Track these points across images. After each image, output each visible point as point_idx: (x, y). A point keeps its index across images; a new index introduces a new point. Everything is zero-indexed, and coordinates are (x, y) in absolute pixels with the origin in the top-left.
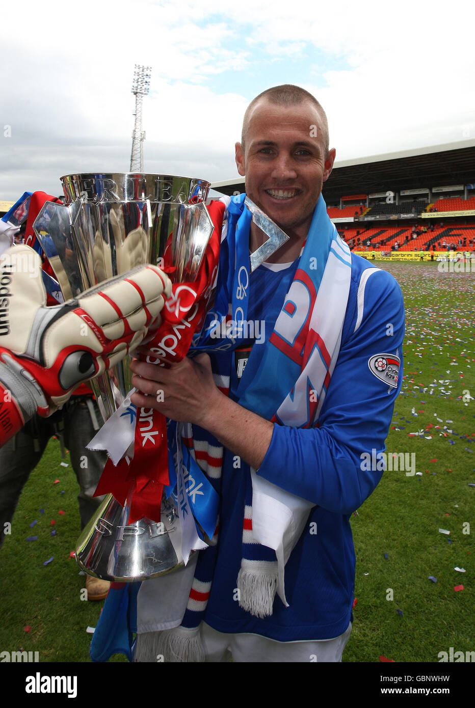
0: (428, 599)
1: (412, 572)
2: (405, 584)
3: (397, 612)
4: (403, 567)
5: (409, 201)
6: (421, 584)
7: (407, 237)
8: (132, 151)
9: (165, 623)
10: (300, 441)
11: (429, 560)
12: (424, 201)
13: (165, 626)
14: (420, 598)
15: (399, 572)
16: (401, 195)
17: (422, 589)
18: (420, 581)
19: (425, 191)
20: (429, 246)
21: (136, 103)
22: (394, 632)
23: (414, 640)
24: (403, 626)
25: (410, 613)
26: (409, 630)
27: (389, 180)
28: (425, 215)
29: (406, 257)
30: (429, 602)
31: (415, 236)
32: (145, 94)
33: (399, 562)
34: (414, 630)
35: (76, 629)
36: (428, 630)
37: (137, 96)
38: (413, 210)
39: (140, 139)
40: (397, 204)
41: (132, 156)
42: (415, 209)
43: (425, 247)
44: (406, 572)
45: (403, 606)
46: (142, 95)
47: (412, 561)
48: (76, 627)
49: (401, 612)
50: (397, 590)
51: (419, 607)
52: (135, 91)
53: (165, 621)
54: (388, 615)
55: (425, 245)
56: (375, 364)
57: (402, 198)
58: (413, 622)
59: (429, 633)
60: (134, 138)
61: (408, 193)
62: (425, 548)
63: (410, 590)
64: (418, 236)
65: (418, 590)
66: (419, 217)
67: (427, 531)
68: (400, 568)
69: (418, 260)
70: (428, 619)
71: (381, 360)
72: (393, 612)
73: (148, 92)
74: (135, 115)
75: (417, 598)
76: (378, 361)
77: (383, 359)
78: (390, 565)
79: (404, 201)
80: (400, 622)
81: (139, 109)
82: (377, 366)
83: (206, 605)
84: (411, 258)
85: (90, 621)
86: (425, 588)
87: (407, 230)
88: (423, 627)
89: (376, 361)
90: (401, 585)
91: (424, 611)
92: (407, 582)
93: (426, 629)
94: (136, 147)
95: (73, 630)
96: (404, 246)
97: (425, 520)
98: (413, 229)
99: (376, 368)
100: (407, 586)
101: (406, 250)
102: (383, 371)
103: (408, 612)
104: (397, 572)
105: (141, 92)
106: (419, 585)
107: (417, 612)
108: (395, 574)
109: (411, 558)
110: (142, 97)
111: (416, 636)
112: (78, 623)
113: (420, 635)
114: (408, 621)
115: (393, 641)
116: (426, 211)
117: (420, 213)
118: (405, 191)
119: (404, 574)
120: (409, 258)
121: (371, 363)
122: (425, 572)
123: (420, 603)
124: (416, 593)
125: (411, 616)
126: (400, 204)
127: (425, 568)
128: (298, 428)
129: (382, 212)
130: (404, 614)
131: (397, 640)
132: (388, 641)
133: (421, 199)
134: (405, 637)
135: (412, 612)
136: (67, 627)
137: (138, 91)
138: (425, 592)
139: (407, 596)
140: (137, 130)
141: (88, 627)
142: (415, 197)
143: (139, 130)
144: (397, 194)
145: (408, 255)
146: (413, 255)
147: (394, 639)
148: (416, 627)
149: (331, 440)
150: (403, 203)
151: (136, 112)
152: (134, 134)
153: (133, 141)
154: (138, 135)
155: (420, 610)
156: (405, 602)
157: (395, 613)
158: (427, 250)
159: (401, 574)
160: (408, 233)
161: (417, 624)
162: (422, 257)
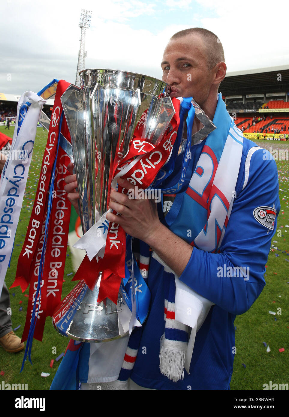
0: (262, 357)
1: (252, 339)
2: (248, 347)
3: (242, 365)
4: (246, 336)
5: (251, 101)
6: (257, 347)
7: (249, 124)
8: (78, 64)
9: (109, 377)
10: (209, 261)
11: (263, 331)
12: (261, 102)
13: (108, 379)
14: (257, 356)
15: (244, 339)
16: (247, 97)
17: (258, 350)
18: (257, 345)
19: (262, 96)
20: (263, 130)
21: (82, 33)
22: (241, 378)
23: (253, 384)
24: (246, 374)
25: (251, 366)
26: (250, 377)
27: (239, 88)
28: (261, 111)
29: (248, 136)
30: (263, 359)
31: (254, 124)
32: (87, 28)
33: (244, 333)
34: (253, 377)
35: (34, 374)
36: (262, 378)
37: (82, 29)
38: (254, 107)
39: (83, 56)
40: (244, 103)
41: (78, 67)
42: (255, 106)
43: (260, 131)
44: (248, 339)
45: (246, 361)
46: (86, 28)
47: (252, 332)
48: (35, 373)
49: (245, 365)
50: (243, 351)
51: (256, 361)
52: (81, 25)
53: (109, 376)
54: (236, 367)
55: (260, 129)
56: (258, 214)
57: (247, 99)
58: (252, 372)
59: (263, 379)
60: (79, 55)
61: (251, 96)
62: (260, 324)
63: (251, 351)
64: (256, 124)
65: (256, 351)
66: (257, 111)
67: (262, 312)
68: (244, 336)
69: (256, 139)
70: (262, 371)
71: (262, 211)
72: (240, 365)
73: (89, 26)
74: (81, 41)
75: (255, 356)
76: (260, 211)
77: (264, 210)
78: (238, 334)
79: (248, 101)
80: (244, 372)
81: (84, 37)
82: (259, 215)
83: (133, 366)
84: (252, 137)
85: (44, 368)
86: (260, 350)
87: (249, 120)
88: (259, 375)
89: (259, 211)
90: (245, 348)
91: (260, 365)
92: (248, 346)
93: (261, 377)
94: (80, 61)
95: (32, 374)
96: (247, 129)
97: (260, 305)
98: (253, 119)
99: (259, 216)
100: (249, 348)
101: (248, 132)
102: (264, 218)
103: (250, 365)
104: (242, 339)
105: (84, 26)
106: (256, 348)
107: (255, 365)
108: (241, 340)
109: (251, 330)
110: (85, 30)
111: (254, 381)
112: (35, 370)
113: (257, 380)
114: (249, 371)
115: (240, 384)
116: (262, 108)
117: (258, 109)
118: (249, 95)
119: (247, 341)
120: (250, 137)
121: (256, 213)
122: (260, 339)
123: (257, 359)
124: (254, 353)
125: (251, 368)
126: (246, 103)
127: (260, 336)
128: (209, 252)
129: (234, 108)
130: (247, 366)
131: (242, 384)
132: (236, 384)
133: (259, 101)
134: (248, 382)
135: (252, 365)
136: (29, 372)
137: (83, 26)
138: (260, 352)
139: (249, 355)
140: (81, 50)
141: (42, 373)
142: (255, 99)
143: (83, 50)
144: (244, 97)
145: (250, 135)
146: (253, 135)
147: (240, 383)
148: (254, 375)
149: (229, 263)
150: (248, 103)
151: (81, 39)
152: (80, 53)
153: (79, 57)
154: (82, 54)
155: (257, 364)
156: (247, 359)
157: (241, 366)
158: (261, 132)
159: (245, 340)
160: (250, 122)
161: (255, 374)
162: (258, 137)
